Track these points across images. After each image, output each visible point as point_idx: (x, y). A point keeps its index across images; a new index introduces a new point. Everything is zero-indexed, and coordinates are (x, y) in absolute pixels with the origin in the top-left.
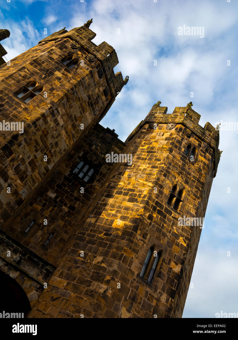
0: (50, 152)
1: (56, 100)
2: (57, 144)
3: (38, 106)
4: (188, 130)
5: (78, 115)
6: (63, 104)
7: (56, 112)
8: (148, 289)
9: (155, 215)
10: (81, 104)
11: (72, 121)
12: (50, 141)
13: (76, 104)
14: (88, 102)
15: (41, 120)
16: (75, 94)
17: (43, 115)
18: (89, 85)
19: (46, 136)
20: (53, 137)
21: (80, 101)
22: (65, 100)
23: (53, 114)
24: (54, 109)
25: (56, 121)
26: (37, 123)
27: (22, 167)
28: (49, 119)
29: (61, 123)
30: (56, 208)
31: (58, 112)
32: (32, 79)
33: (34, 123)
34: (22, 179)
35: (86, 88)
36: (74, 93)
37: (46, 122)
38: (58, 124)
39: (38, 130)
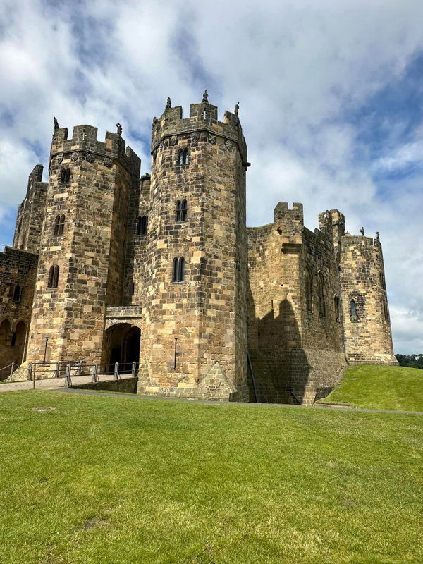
0: (99, 246)
1: (74, 217)
2: (100, 238)
3: (69, 230)
4: (172, 138)
5: (99, 205)
6: (82, 213)
7: (81, 223)
8: (180, 286)
9: (169, 238)
10: (95, 197)
11: (98, 214)
12: (93, 242)
13: (91, 202)
14: (99, 189)
15: (77, 237)
16: (84, 197)
17: (75, 233)
18: (88, 179)
19: (88, 241)
20: (93, 237)
21: (91, 197)
22: (80, 209)
23: (80, 226)
24: (78, 222)
25: (86, 227)
26: (76, 241)
27: (89, 270)
28: (81, 232)
29: (91, 224)
30: (141, 268)
31: (82, 221)
32: (56, 216)
33: (74, 243)
34: (95, 275)
35: (88, 183)
36: (82, 198)
37: (81, 235)
38: (90, 227)
39: (80, 244)
